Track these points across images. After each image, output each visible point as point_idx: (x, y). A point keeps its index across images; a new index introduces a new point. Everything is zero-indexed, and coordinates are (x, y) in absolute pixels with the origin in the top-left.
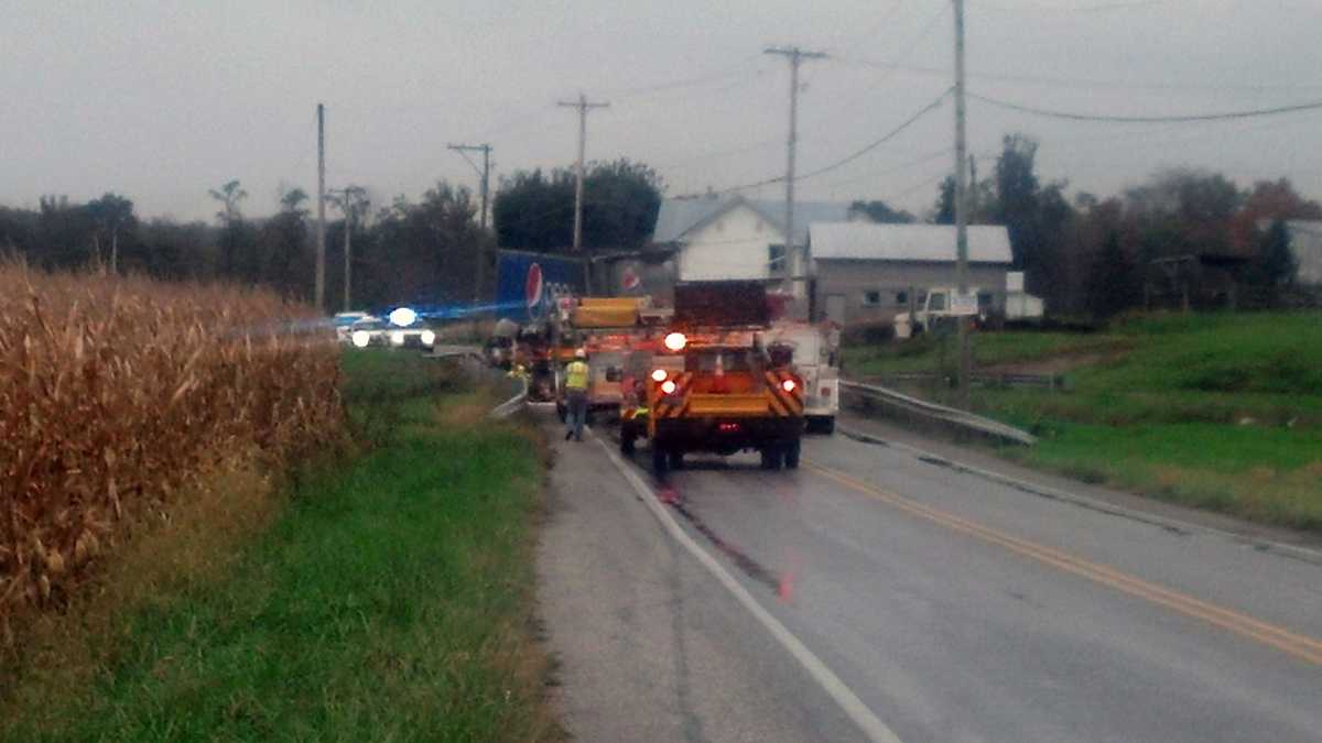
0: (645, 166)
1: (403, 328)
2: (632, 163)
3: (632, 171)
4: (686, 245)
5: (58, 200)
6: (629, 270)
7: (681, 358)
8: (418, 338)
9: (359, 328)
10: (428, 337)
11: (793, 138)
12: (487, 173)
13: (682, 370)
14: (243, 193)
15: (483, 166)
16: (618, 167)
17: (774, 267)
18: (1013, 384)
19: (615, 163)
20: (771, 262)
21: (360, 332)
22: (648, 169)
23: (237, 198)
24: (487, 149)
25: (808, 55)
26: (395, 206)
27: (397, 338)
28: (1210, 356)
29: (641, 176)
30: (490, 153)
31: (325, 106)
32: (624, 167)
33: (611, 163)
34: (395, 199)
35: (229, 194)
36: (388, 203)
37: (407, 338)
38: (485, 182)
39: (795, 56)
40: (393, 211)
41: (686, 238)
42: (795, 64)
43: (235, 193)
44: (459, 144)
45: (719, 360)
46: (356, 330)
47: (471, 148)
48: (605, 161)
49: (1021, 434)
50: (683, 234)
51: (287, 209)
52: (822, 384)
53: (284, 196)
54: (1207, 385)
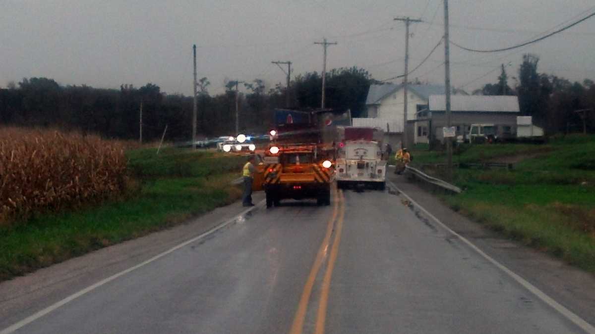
0: (364, 70)
1: (241, 143)
2: (358, 69)
3: (358, 72)
4: (379, 105)
5: (128, 87)
6: (327, 117)
7: (277, 158)
8: (248, 148)
9: (227, 143)
10: (252, 147)
11: (407, 57)
12: (289, 74)
13: (276, 162)
14: (208, 83)
15: (288, 72)
16: (352, 70)
17: (419, 115)
18: (491, 167)
19: (351, 68)
20: (418, 112)
21: (226, 145)
22: (365, 72)
23: (206, 85)
24: (289, 63)
25: (412, 21)
26: (277, 88)
27: (239, 148)
28: (585, 154)
29: (363, 74)
30: (291, 65)
31: (196, 46)
32: (355, 69)
33: (349, 69)
34: (277, 85)
35: (203, 83)
36: (273, 87)
37: (243, 148)
38: (289, 78)
39: (408, 21)
40: (276, 91)
41: (379, 102)
42: (407, 25)
43: (205, 83)
44: (277, 61)
45: (298, 158)
46: (225, 144)
47: (283, 63)
48: (346, 68)
49: (457, 189)
50: (378, 100)
51: (228, 89)
52: (379, 168)
53: (226, 85)
54: (580, 167)
